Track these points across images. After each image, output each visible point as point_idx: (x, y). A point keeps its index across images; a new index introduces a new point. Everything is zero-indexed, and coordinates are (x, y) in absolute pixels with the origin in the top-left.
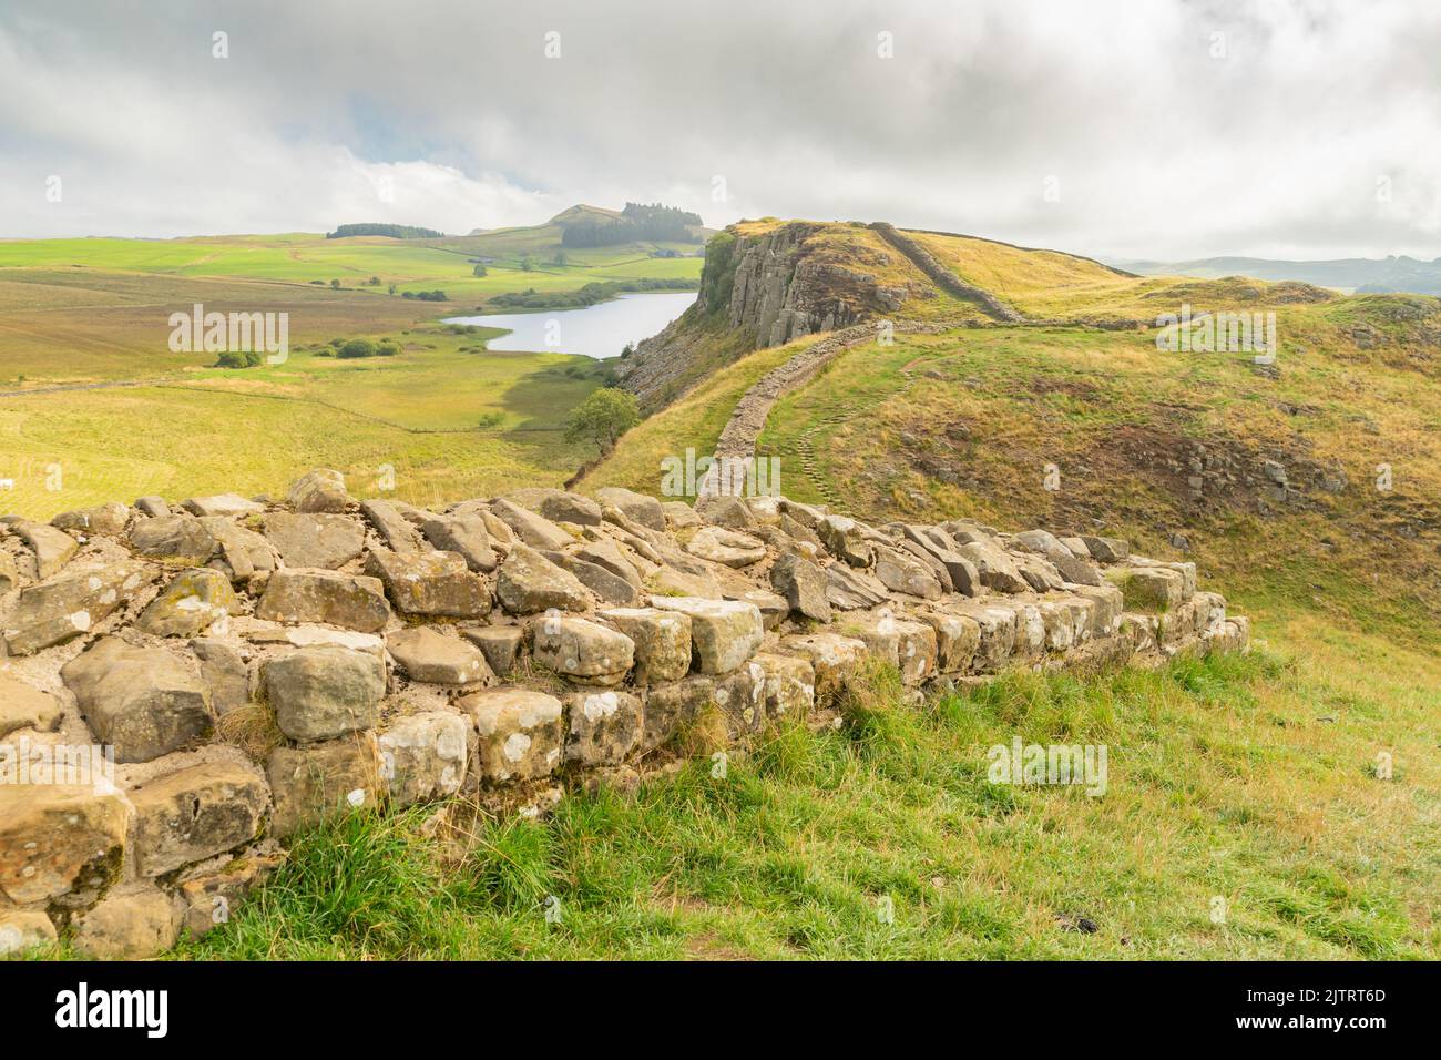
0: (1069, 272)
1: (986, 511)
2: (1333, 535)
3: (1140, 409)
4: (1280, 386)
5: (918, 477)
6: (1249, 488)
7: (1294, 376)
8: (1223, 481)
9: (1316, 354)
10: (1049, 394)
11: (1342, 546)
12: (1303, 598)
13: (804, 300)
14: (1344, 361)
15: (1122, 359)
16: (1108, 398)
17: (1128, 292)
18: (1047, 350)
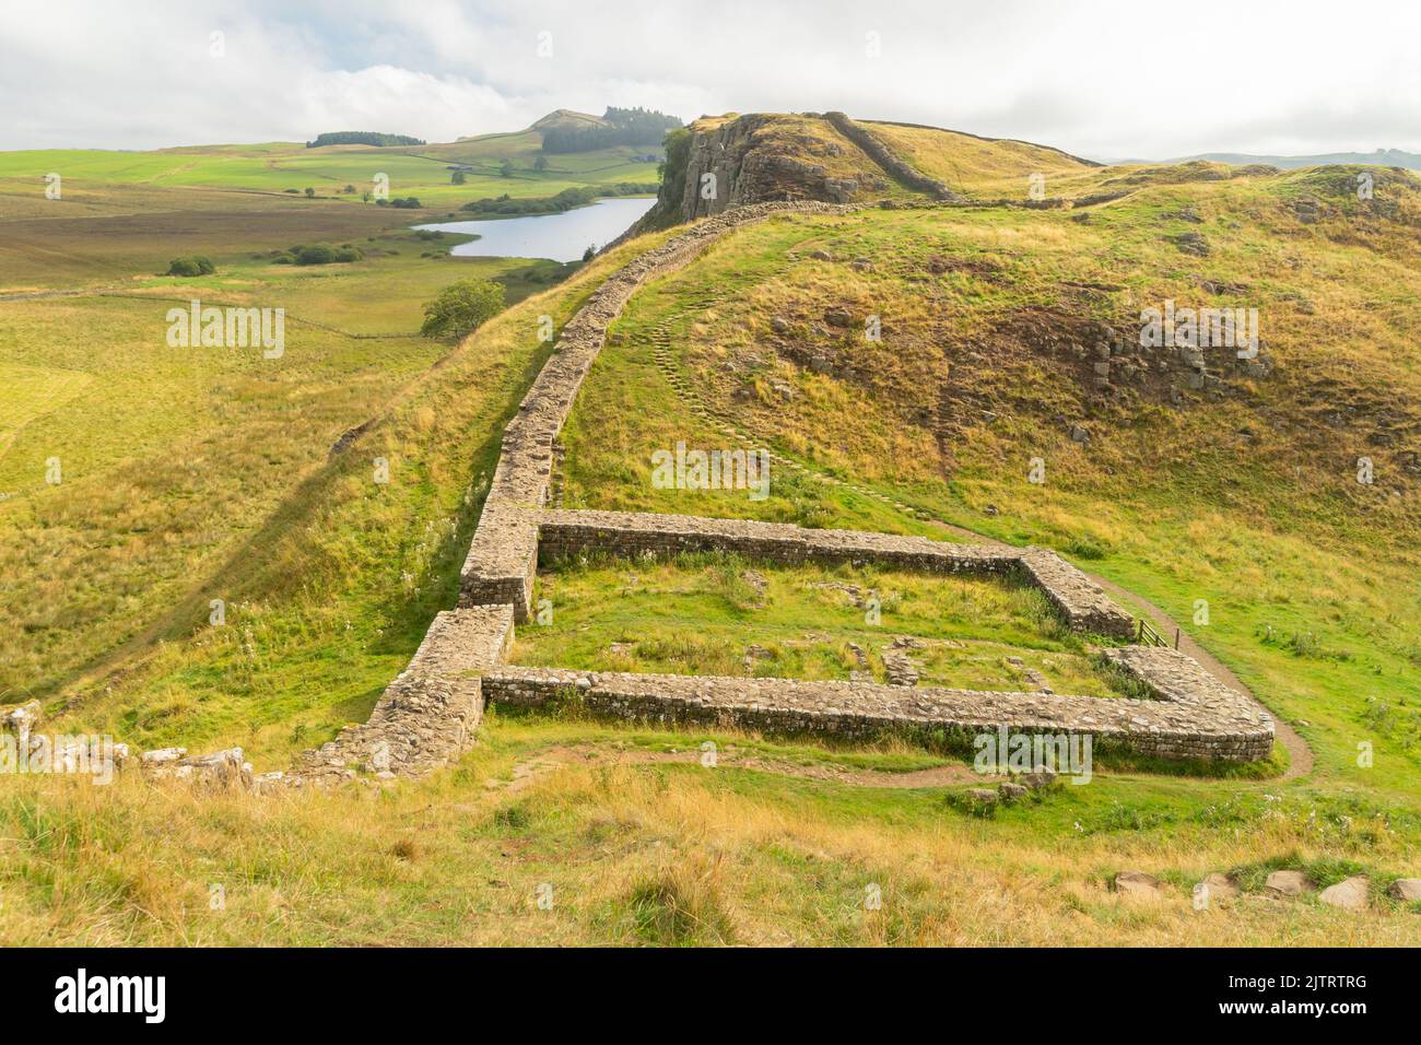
0: (1031, 162)
1: (861, 404)
2: (1253, 424)
3: (1046, 289)
4: (1208, 264)
5: (788, 368)
6: (1162, 374)
7: (1225, 253)
8: (1133, 367)
9: (1253, 229)
10: (946, 275)
11: (1263, 437)
12: (1216, 495)
13: (750, 194)
14: (1284, 237)
15: (1035, 237)
16: (1011, 278)
17: (1088, 180)
18: (956, 228)
